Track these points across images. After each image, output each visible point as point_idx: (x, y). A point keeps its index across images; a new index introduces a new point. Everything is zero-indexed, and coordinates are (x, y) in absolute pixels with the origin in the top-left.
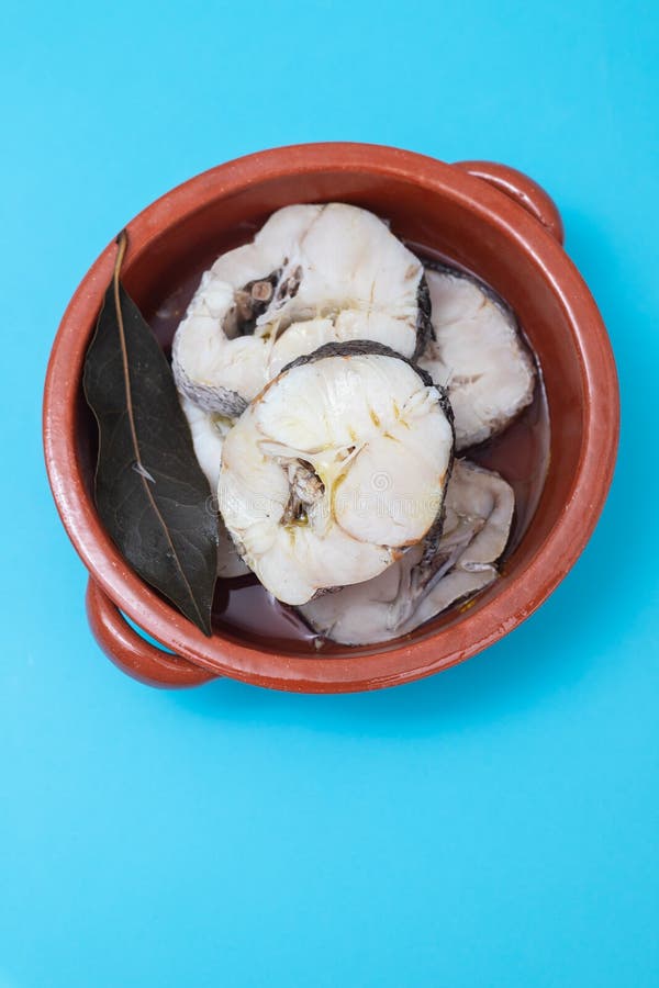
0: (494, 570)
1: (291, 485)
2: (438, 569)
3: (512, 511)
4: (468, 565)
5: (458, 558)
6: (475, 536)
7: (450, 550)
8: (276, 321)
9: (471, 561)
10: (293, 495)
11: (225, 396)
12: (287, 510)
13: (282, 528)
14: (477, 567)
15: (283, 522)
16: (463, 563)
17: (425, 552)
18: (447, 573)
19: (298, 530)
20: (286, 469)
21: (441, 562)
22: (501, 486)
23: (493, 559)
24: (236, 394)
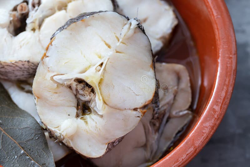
0: (190, 112)
1: (76, 96)
2: (162, 120)
3: (188, 78)
4: (176, 113)
5: (170, 111)
6: (175, 96)
7: (165, 107)
8: (36, 20)
9: (178, 111)
10: (78, 100)
11: (23, 65)
12: (78, 109)
13: (79, 119)
14: (181, 114)
15: (77, 116)
16: (174, 113)
17: (154, 110)
18: (167, 121)
19: (87, 117)
20: (70, 87)
21: (162, 116)
22: (179, 67)
23: (187, 106)
24: (28, 62)
